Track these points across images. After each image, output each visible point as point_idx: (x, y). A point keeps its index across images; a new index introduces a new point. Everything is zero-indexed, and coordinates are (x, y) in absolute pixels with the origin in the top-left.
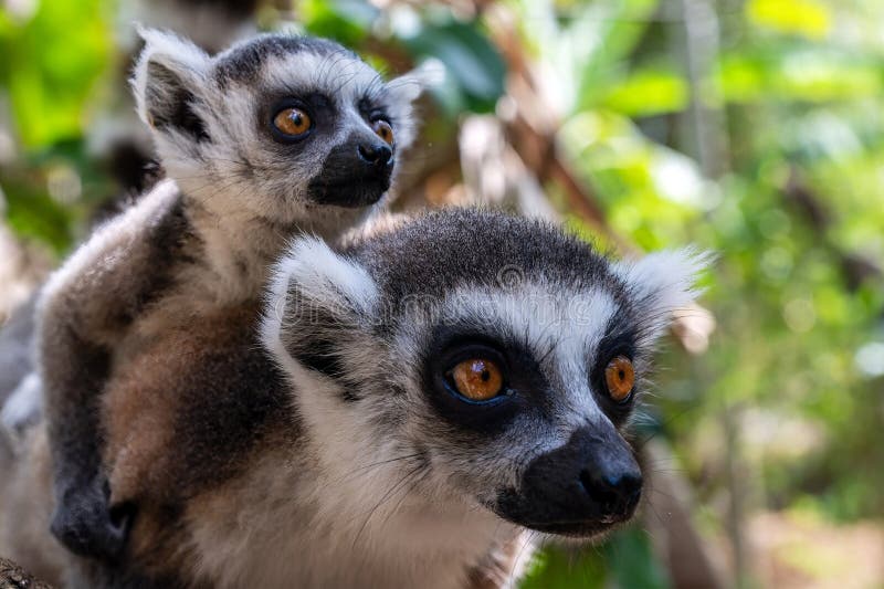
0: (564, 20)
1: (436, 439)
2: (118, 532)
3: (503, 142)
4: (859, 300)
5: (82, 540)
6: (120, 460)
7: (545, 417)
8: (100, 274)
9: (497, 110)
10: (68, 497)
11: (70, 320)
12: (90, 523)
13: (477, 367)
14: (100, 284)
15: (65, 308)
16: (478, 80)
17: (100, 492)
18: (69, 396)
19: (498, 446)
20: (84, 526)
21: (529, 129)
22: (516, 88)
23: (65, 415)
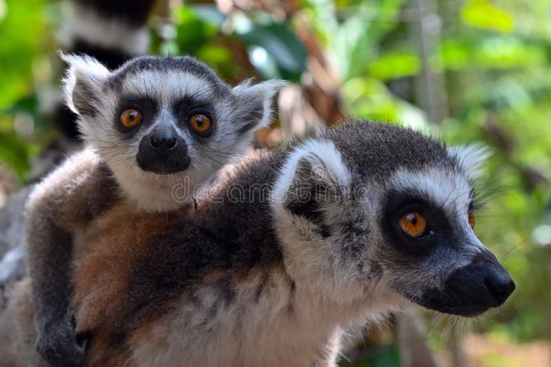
0: (341, 19)
1: (385, 260)
2: (81, 350)
3: (304, 101)
4: (534, 198)
5: (58, 355)
6: (85, 303)
7: (453, 248)
8: (74, 187)
9: (301, 80)
10: (47, 327)
11: (50, 215)
12: (63, 343)
13: (410, 217)
14: (74, 193)
15: (47, 207)
16: (288, 61)
17: (69, 324)
18: (48, 263)
19: (425, 265)
20: (60, 345)
21: (322, 92)
22: (313, 65)
23: (45, 275)
